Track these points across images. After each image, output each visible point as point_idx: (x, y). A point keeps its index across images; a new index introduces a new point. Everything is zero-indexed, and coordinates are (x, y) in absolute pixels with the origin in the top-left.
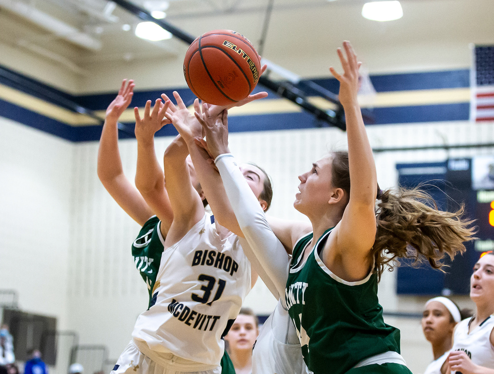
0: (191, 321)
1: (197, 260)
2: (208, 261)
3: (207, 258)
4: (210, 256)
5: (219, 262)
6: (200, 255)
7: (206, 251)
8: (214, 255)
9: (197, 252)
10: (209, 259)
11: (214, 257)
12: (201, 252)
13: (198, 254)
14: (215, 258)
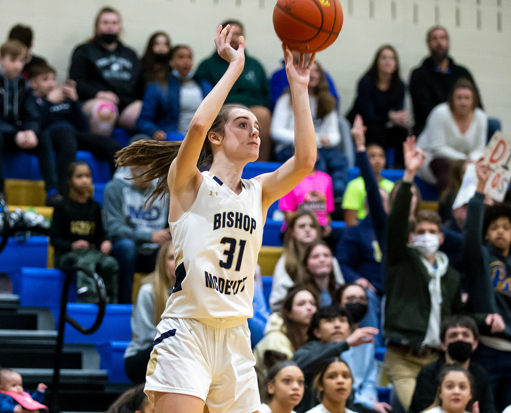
0: (229, 290)
1: (217, 224)
2: (228, 223)
3: (227, 220)
4: (229, 218)
5: (239, 222)
6: (220, 218)
7: (224, 214)
8: (233, 216)
9: (216, 216)
10: (228, 220)
11: (232, 218)
12: (219, 215)
13: (218, 218)
14: (234, 219)
